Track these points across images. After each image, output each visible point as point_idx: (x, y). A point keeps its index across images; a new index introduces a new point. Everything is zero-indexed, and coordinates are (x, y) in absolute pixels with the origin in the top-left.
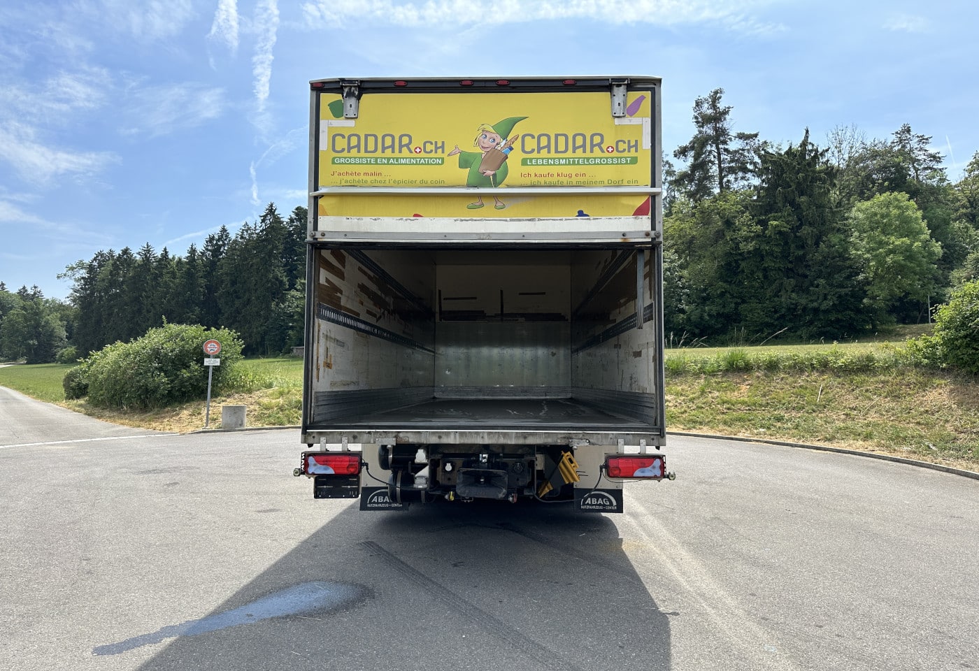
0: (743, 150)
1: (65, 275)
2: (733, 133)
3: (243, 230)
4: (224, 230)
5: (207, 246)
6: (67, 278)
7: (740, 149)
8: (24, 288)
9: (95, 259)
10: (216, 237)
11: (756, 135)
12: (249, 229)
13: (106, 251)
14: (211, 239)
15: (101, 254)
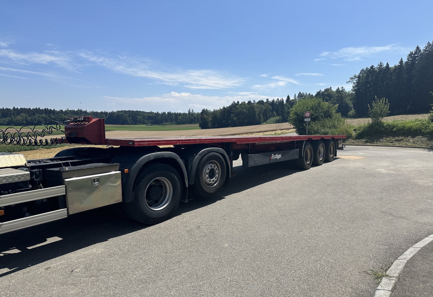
1: (349, 81)
3: (427, 46)
4: (418, 48)
5: (409, 58)
6: (350, 83)
8: (338, 88)
9: (360, 73)
10: (414, 52)
13: (365, 69)
15: (363, 70)
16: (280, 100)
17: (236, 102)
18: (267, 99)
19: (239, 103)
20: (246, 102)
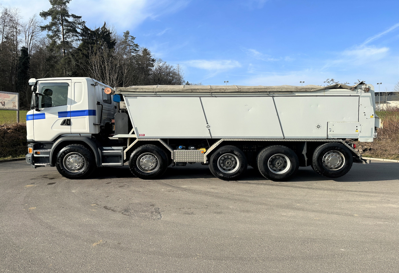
0: (74, 22)
2: (70, 14)
7: (73, 22)
11: (80, 17)
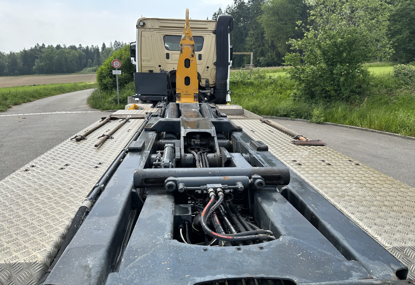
3: (227, 8)
4: (220, 9)
5: (213, 18)
12: (229, 8)
14: (215, 14)
16: (94, 46)
17: (41, 45)
18: (80, 45)
19: (45, 46)
20: (55, 46)
